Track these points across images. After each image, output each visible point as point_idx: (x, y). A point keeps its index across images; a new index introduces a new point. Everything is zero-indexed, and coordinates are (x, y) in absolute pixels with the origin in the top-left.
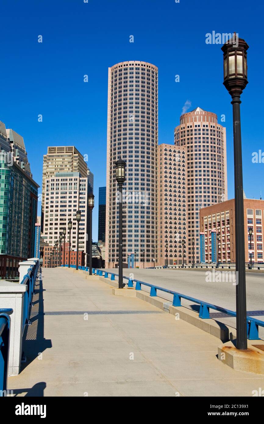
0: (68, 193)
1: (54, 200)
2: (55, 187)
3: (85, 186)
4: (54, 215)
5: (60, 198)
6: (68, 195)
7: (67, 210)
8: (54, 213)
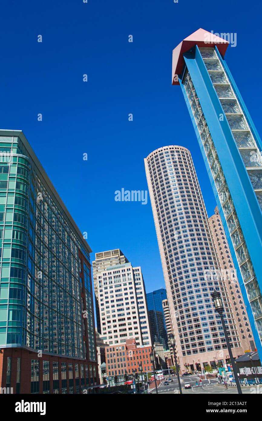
0: (122, 285)
1: (109, 295)
2: (108, 281)
3: (139, 275)
4: (111, 312)
5: (114, 291)
6: (123, 287)
7: (125, 304)
8: (110, 309)
